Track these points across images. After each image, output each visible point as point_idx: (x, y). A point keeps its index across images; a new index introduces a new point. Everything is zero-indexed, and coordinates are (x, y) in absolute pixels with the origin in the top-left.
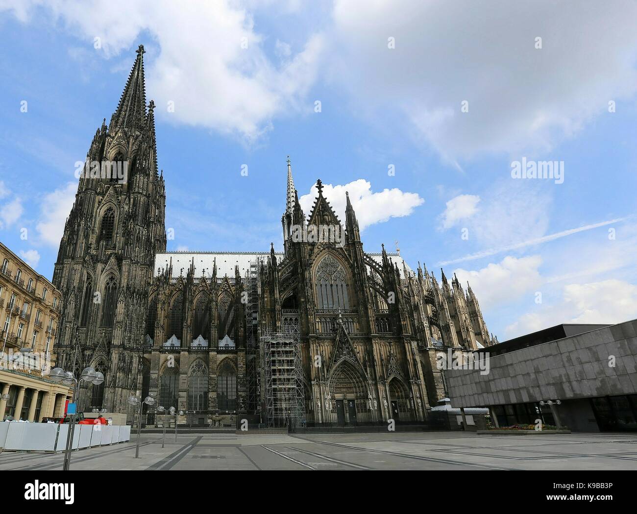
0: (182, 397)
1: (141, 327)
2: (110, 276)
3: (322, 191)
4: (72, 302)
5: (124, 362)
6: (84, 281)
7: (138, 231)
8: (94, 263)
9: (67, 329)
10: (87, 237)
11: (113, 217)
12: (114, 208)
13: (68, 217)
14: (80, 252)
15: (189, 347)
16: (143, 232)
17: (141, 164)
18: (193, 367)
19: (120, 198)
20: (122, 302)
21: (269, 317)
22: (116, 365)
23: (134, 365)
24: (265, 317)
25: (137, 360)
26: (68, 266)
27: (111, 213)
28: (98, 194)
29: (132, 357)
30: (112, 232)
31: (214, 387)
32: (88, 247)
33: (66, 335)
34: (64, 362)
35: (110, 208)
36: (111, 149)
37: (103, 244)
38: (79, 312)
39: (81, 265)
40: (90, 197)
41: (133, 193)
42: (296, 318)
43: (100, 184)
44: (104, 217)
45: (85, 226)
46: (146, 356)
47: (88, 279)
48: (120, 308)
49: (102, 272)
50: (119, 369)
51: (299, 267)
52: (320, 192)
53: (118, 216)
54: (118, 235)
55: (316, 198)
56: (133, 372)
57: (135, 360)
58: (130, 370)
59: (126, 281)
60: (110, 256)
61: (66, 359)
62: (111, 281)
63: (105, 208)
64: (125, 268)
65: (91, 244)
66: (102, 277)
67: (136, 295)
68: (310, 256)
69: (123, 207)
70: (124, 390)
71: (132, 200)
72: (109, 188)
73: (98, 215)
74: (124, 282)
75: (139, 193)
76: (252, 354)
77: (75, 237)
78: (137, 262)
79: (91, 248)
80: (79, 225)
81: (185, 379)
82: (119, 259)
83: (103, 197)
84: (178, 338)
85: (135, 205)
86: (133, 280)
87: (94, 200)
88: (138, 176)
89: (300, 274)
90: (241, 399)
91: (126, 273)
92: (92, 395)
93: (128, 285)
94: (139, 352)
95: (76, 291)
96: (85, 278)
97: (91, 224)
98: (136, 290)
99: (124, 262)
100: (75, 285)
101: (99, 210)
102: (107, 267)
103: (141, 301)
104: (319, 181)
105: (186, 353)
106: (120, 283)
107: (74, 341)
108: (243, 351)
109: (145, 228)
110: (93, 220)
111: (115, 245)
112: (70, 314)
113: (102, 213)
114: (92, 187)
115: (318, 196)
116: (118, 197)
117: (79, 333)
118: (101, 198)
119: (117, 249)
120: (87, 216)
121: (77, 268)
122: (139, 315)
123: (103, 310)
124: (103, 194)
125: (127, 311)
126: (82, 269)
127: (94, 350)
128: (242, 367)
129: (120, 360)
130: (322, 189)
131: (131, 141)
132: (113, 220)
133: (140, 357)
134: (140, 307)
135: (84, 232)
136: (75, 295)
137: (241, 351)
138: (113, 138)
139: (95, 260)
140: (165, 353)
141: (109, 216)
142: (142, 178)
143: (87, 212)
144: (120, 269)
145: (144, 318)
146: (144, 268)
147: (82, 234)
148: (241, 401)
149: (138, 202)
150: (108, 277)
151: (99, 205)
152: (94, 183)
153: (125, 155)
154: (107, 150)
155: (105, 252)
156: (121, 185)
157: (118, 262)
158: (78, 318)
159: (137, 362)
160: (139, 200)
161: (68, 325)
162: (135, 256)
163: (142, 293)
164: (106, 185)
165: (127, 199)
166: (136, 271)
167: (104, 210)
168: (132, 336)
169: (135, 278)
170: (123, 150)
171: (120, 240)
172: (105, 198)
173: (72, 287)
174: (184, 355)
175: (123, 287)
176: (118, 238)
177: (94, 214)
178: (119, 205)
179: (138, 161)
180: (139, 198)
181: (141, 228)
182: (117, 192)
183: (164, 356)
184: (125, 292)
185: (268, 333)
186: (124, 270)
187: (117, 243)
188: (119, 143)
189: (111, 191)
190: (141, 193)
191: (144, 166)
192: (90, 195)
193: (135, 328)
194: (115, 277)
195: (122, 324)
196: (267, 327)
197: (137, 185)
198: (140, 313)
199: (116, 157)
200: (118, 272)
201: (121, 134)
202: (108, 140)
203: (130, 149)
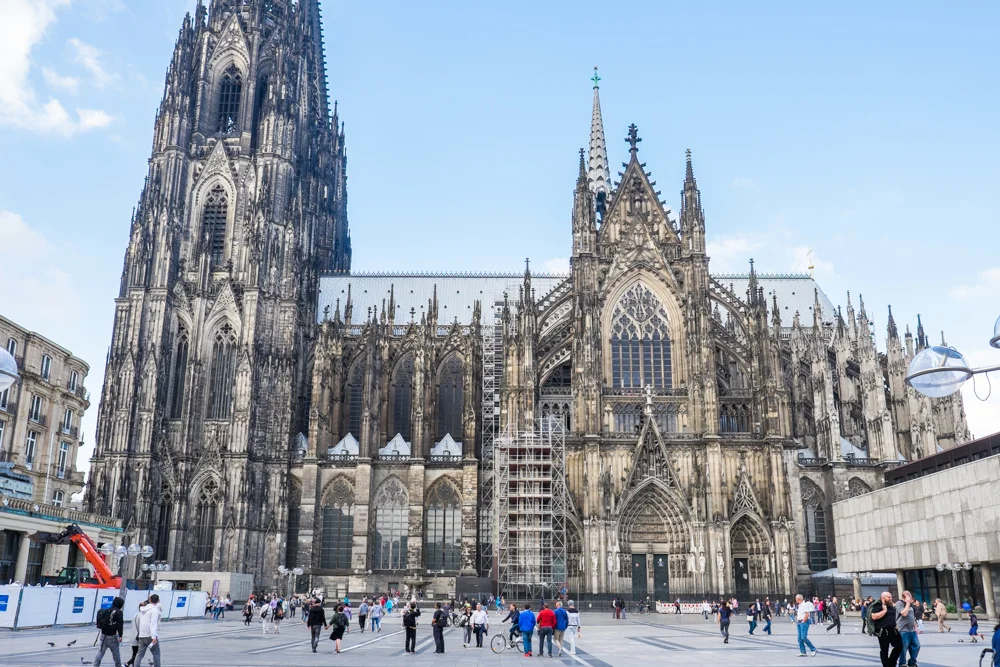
0: (359, 546)
2: (223, 323)
3: (637, 150)
4: (150, 374)
5: (253, 483)
6: (173, 334)
7: (275, 234)
8: (191, 299)
9: (144, 423)
10: (173, 246)
11: (226, 207)
12: (226, 187)
13: (137, 206)
14: (161, 276)
15: (376, 457)
16: (284, 237)
17: (277, 92)
18: (382, 492)
19: (236, 166)
20: (244, 373)
21: (514, 401)
22: (237, 488)
23: (272, 489)
24: (506, 402)
25: (279, 478)
26: (140, 304)
27: (221, 196)
28: (193, 159)
29: (266, 475)
30: (223, 236)
31: (419, 526)
32: (178, 267)
33: (143, 434)
34: (140, 483)
35: (219, 187)
36: (215, 59)
37: (206, 261)
38: (166, 392)
39: (164, 304)
40: (175, 164)
41: (263, 155)
42: (566, 405)
43: (196, 137)
44: (207, 207)
45: (168, 224)
46: (295, 472)
47: (181, 328)
48: (243, 384)
50: (242, 495)
51: (577, 306)
52: (634, 150)
53: (235, 204)
54: (235, 243)
55: (624, 165)
56: (271, 501)
57: (275, 480)
58: (264, 498)
59: (252, 332)
60: (221, 284)
61: (144, 478)
62: (226, 332)
63: (207, 187)
64: (249, 308)
65: (184, 261)
66: (208, 325)
67: (273, 360)
68: (601, 284)
69: (244, 186)
70: (255, 534)
71: (261, 171)
72: (214, 144)
73: (195, 202)
75: (275, 155)
77: (150, 248)
78: (275, 297)
79: (183, 269)
80: (156, 224)
81: (365, 515)
82: (240, 291)
83: (203, 164)
84: (356, 440)
85: (266, 180)
86: (267, 331)
88: (272, 119)
89: (578, 320)
91: (253, 319)
92: (196, 542)
93: (256, 340)
94: (280, 464)
95: (157, 353)
96: (174, 328)
97: (181, 220)
98: (273, 350)
99: (247, 297)
100: (154, 340)
101: (195, 191)
102: (216, 307)
103: (284, 371)
104: (632, 126)
105: (368, 467)
106: (241, 338)
107: (160, 446)
108: (474, 463)
109: (290, 229)
110: (186, 212)
111: (231, 262)
112: (148, 395)
113: (202, 199)
114: (178, 143)
115: (629, 158)
116: (232, 164)
117: (167, 432)
118: (199, 165)
119: (234, 270)
120: (171, 204)
121: (157, 310)
122: (279, 397)
123: (212, 389)
124: (202, 157)
125: (256, 391)
126: (166, 310)
127: (195, 461)
128: (471, 493)
129: (242, 479)
130: (638, 145)
131: (256, 41)
132: (225, 212)
133: (282, 474)
134: (282, 382)
135: (168, 237)
136: (156, 360)
137: (469, 463)
138: (218, 34)
139: (192, 292)
140: (330, 467)
141: (217, 203)
142: (281, 123)
143: (172, 195)
144: (241, 310)
145: (289, 403)
146: (289, 307)
147: (164, 242)
148: (467, 554)
149: (274, 174)
150: (220, 326)
151: (196, 181)
152: (183, 134)
153: (244, 72)
154: (207, 61)
155: (211, 275)
156: (238, 139)
157: (236, 295)
158: (164, 404)
159: (278, 483)
160: (275, 170)
161: (145, 417)
162: (270, 284)
163: (285, 355)
164: (209, 140)
165: (252, 170)
166: (272, 313)
167: (206, 193)
168: (268, 435)
169: (272, 328)
170: (241, 62)
171: (240, 252)
172: (208, 166)
173: (150, 345)
174: (363, 470)
175: (247, 344)
176: (236, 249)
177: (187, 200)
178: (236, 181)
179: (271, 87)
180: (275, 166)
181: (281, 228)
182: (230, 154)
183: (328, 473)
184: (250, 354)
185: (510, 432)
186: (247, 312)
187: (235, 259)
188: (232, 45)
189: (219, 151)
190: (279, 157)
191: (283, 97)
192: (176, 161)
193: (272, 420)
194: (233, 325)
195: (246, 414)
196: (510, 420)
197: (270, 138)
198: (282, 394)
199: (227, 77)
200: (238, 316)
201: (234, 25)
202: (209, 38)
203: (254, 59)
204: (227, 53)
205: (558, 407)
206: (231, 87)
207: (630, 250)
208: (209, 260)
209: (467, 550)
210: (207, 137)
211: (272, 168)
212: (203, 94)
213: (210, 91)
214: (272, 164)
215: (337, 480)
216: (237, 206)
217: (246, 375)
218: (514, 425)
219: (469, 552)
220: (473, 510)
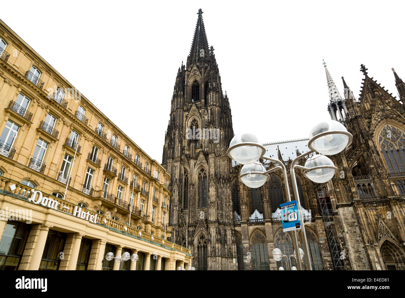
0: (273, 263)
2: (201, 168)
4: (176, 191)
5: (220, 235)
6: (182, 174)
8: (188, 160)
9: (175, 211)
10: (181, 142)
11: (198, 125)
12: (197, 119)
13: (167, 130)
14: (177, 153)
15: (271, 219)
16: (220, 133)
17: (212, 85)
18: (277, 236)
19: (200, 111)
20: (212, 186)
22: (215, 237)
23: (228, 237)
24: (338, 185)
25: (230, 232)
26: (170, 164)
27: (195, 122)
28: (185, 111)
29: (225, 231)
32: (183, 149)
33: (174, 216)
34: (174, 237)
35: (194, 119)
36: (190, 79)
37: (193, 145)
38: (182, 198)
39: (179, 163)
40: (180, 114)
41: (210, 106)
42: (369, 184)
43: (185, 104)
44: (191, 127)
45: (179, 134)
46: (237, 228)
47: (185, 172)
48: (212, 191)
49: (195, 165)
50: (217, 240)
51: (361, 138)
52: (366, 74)
55: (363, 80)
56: (228, 243)
57: (229, 233)
58: (226, 242)
59: (213, 170)
60: (199, 153)
61: (176, 235)
62: (202, 172)
63: (190, 120)
64: (211, 161)
65: (184, 147)
66: (196, 169)
67: (222, 180)
68: (369, 127)
69: (204, 117)
70: (224, 259)
71: (209, 111)
72: (192, 105)
73: (186, 125)
74: (212, 171)
75: (214, 105)
76: (328, 221)
77: (173, 143)
78: (220, 156)
79: (184, 149)
80: (175, 134)
81: (273, 247)
82: (206, 155)
83: (189, 113)
84: (261, 213)
85: (212, 114)
86: (218, 169)
87: (183, 116)
88: (211, 94)
89: (364, 144)
90: (328, 263)
91: (213, 164)
92: (198, 264)
93: (215, 173)
94: (230, 225)
95: (178, 182)
96: (183, 172)
97: (183, 132)
98: (222, 176)
99: (210, 156)
100: (176, 178)
101: (187, 122)
102: (198, 162)
103: (227, 185)
104: (362, 65)
105: (270, 224)
106: (209, 173)
107: (180, 221)
108: (320, 218)
109: (222, 130)
110: (184, 130)
112: (175, 199)
113: (189, 124)
114: (180, 107)
115: (364, 77)
116: (199, 111)
117: (183, 214)
118: (187, 113)
119: (203, 148)
120: (179, 127)
121: (177, 166)
122: (226, 196)
123: (199, 195)
124: (188, 110)
125: (217, 194)
126: (180, 165)
127: (195, 226)
128: (322, 234)
129: (217, 233)
130: (366, 71)
131: (203, 71)
133: (232, 230)
134: (226, 189)
135: (179, 139)
136: (178, 185)
137: (318, 218)
138: (190, 72)
139: (189, 157)
140: (252, 225)
141: (195, 125)
142: (214, 94)
143: (179, 124)
144: (207, 162)
145: (231, 198)
146: (226, 159)
147: (178, 140)
148: (328, 266)
149: (214, 112)
150: (200, 169)
151: (187, 119)
152: (181, 103)
153: (200, 81)
154: (187, 80)
155: (195, 151)
156: (200, 103)
157: (205, 157)
158: (181, 203)
159: (230, 234)
161: (175, 209)
162: (218, 151)
163: (226, 178)
164: (190, 105)
165: (206, 111)
166: (220, 162)
167: (190, 122)
168: (224, 213)
169: (220, 168)
170: (198, 79)
171: (205, 140)
172: (190, 113)
173: (175, 179)
174: (268, 225)
175: (212, 175)
176: (203, 140)
177: (184, 126)
178: (201, 116)
179: (210, 84)
180: (214, 109)
182: (197, 107)
183: (251, 228)
184: (214, 178)
185: (344, 200)
186: (211, 162)
187: (203, 144)
188: (195, 74)
189: (194, 107)
190: (215, 105)
191: (214, 86)
192: (180, 112)
193: (225, 206)
194: (205, 169)
195: (215, 204)
196: (342, 194)
197: (212, 100)
198: (227, 194)
199: (194, 84)
200: (207, 165)
201: (195, 68)
202: (187, 73)
203: (203, 76)
204: (193, 76)
205: (365, 186)
206: (196, 86)
207: (378, 111)
208: (194, 145)
210: (189, 104)
211: (213, 109)
212: (187, 90)
213: (189, 89)
214: (213, 108)
215: (255, 231)
216: (202, 125)
217: (213, 187)
218: (345, 196)
219: (329, 265)
220: (325, 242)
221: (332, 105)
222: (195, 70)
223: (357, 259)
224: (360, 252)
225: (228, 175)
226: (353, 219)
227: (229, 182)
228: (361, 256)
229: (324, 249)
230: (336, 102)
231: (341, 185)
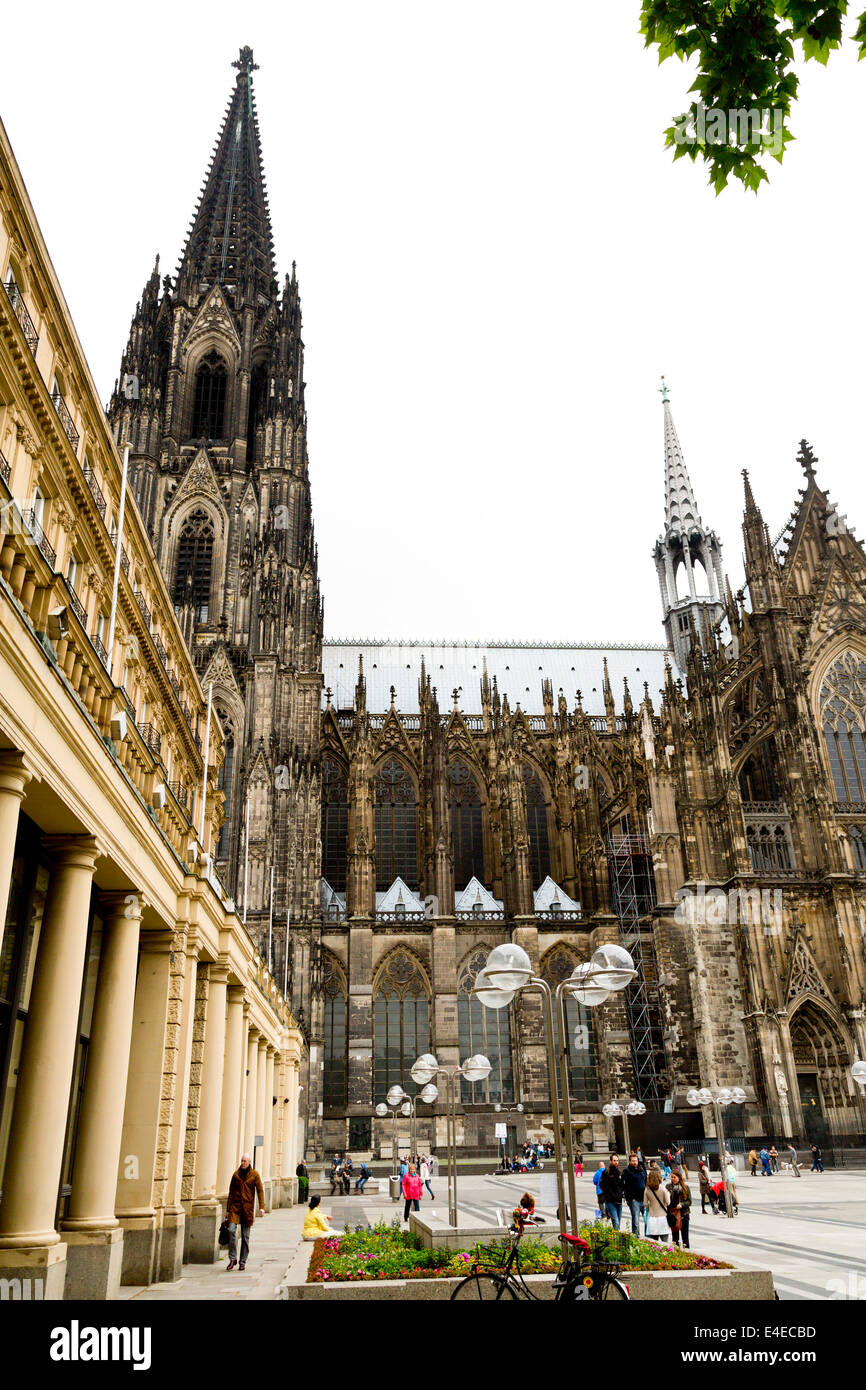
0: (448, 1063)
1: (313, 855)
3: (816, 473)
7: (287, 579)
11: (211, 540)
12: (212, 512)
15: (453, 913)
16: (299, 583)
17: (281, 389)
18: (465, 972)
19: (227, 484)
20: (260, 783)
21: (704, 823)
23: (298, 970)
24: (692, 824)
25: (307, 953)
27: (203, 525)
28: (163, 471)
30: (208, 582)
31: (537, 1030)
35: (199, 512)
36: (191, 342)
37: (189, 616)
40: (144, 479)
41: (268, 471)
42: (778, 828)
43: (167, 444)
44: (183, 539)
46: (333, 941)
48: (257, 801)
51: (776, 683)
52: (810, 474)
53: (226, 537)
54: (230, 591)
55: (800, 492)
56: (296, 990)
57: (302, 955)
60: (211, 651)
63: (184, 512)
64: (262, 686)
68: (801, 651)
69: (239, 512)
71: (265, 492)
72: (194, 454)
73: (165, 531)
74: (263, 727)
75: (285, 472)
76: (632, 931)
78: (291, 670)
81: (452, 1010)
83: (178, 481)
84: (413, 887)
86: (283, 720)
87: (153, 488)
88: (279, 423)
89: (781, 702)
91: (268, 701)
93: (274, 734)
94: (310, 929)
98: (293, 748)
99: (259, 668)
101: (167, 519)
103: (307, 780)
104: (803, 444)
105: (451, 931)
106: (250, 730)
108: (611, 922)
109: (307, 573)
111: (224, 618)
113: (177, 528)
114: (147, 450)
116: (222, 482)
118: (172, 482)
119: (229, 630)
122: (303, 821)
124: (177, 470)
125: (274, 811)
131: (248, 321)
132: (210, 548)
133: (314, 946)
134: (305, 799)
137: (604, 922)
138: (194, 311)
140: (383, 932)
141: (198, 535)
142: (288, 428)
144: (243, 689)
145: (318, 831)
146: (311, 685)
148: (619, 1073)
149: (284, 497)
151: (168, 504)
152: (153, 439)
153: (232, 362)
154: (180, 344)
155: (194, 638)
156: (226, 449)
157: (235, 667)
159: (306, 960)
160: (285, 491)
162: (285, 651)
163: (308, 756)
164: (183, 448)
165: (250, 489)
166: (289, 693)
167: (182, 519)
168: (289, 882)
169: (289, 716)
170: (227, 349)
171: (236, 603)
172: (185, 483)
174: (444, 936)
175: (261, 739)
176: (231, 599)
177: (156, 530)
178: (228, 505)
179: (273, 381)
180: (285, 486)
181: (296, 572)
182: (217, 467)
183: (381, 942)
184: (267, 753)
185: (704, 871)
186: (260, 691)
187: (229, 615)
188: (214, 326)
189: (201, 464)
190: (290, 473)
191: (290, 395)
192: (145, 475)
193: (294, 858)
194: (228, 711)
195: (266, 848)
196: (701, 852)
197: (277, 448)
198: (307, 815)
199: (204, 367)
200: (239, 698)
201: (216, 301)
202: (182, 315)
203: (247, 345)
204: (207, 335)
205: (768, 833)
206: (212, 376)
208: (193, 615)
209: (618, 1065)
210: (180, 445)
211: (281, 488)
212: (175, 386)
213: (183, 384)
214: (281, 483)
215: (394, 953)
216: (229, 539)
217: (262, 787)
218: (708, 860)
219: (622, 1070)
220: (619, 998)
221: (670, 541)
222: (215, 310)
223: (721, 1055)
224: (732, 1032)
225: (314, 746)
226: (723, 934)
227: (318, 772)
228: (734, 1046)
229: (612, 1021)
230: (684, 534)
231: (701, 824)
